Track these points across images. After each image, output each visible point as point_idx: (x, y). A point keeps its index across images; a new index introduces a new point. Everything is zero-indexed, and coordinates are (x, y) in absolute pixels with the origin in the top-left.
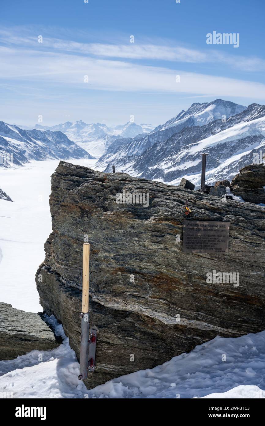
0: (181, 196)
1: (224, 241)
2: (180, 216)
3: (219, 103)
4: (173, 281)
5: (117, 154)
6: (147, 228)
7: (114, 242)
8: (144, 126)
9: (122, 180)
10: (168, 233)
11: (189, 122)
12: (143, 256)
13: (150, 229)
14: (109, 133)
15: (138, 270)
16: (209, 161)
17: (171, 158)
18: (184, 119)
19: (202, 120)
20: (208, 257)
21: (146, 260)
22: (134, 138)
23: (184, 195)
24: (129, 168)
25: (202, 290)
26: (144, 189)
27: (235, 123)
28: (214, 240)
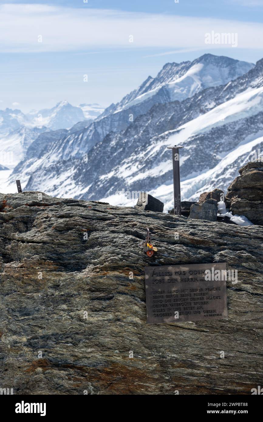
0: (138, 224)
1: (218, 297)
2: (138, 260)
3: (208, 61)
4: (135, 376)
5: (44, 158)
6: (81, 287)
7: (27, 316)
8: (85, 107)
9: (34, 204)
10: (119, 293)
11: (161, 95)
12: (78, 336)
13: (87, 287)
14: (27, 124)
15: (72, 362)
16: (200, 158)
17: (137, 158)
18: (151, 91)
19: (182, 91)
20: (192, 328)
21: (84, 342)
22: (71, 130)
23: (143, 221)
24: (66, 180)
25: (187, 386)
26: (71, 217)
27: (237, 91)
28: (201, 297)
